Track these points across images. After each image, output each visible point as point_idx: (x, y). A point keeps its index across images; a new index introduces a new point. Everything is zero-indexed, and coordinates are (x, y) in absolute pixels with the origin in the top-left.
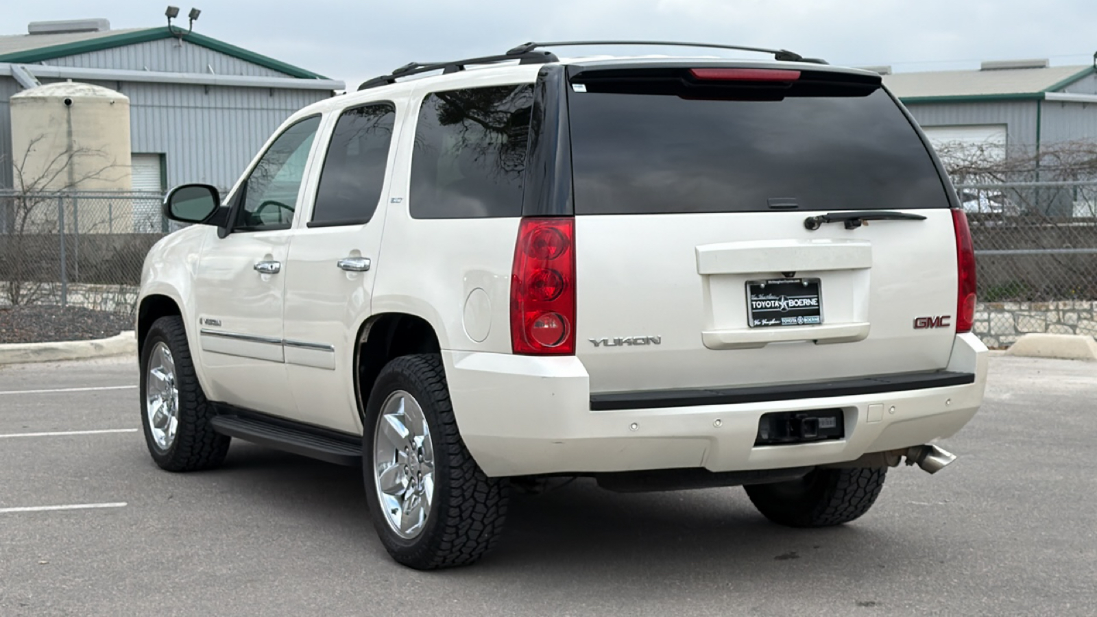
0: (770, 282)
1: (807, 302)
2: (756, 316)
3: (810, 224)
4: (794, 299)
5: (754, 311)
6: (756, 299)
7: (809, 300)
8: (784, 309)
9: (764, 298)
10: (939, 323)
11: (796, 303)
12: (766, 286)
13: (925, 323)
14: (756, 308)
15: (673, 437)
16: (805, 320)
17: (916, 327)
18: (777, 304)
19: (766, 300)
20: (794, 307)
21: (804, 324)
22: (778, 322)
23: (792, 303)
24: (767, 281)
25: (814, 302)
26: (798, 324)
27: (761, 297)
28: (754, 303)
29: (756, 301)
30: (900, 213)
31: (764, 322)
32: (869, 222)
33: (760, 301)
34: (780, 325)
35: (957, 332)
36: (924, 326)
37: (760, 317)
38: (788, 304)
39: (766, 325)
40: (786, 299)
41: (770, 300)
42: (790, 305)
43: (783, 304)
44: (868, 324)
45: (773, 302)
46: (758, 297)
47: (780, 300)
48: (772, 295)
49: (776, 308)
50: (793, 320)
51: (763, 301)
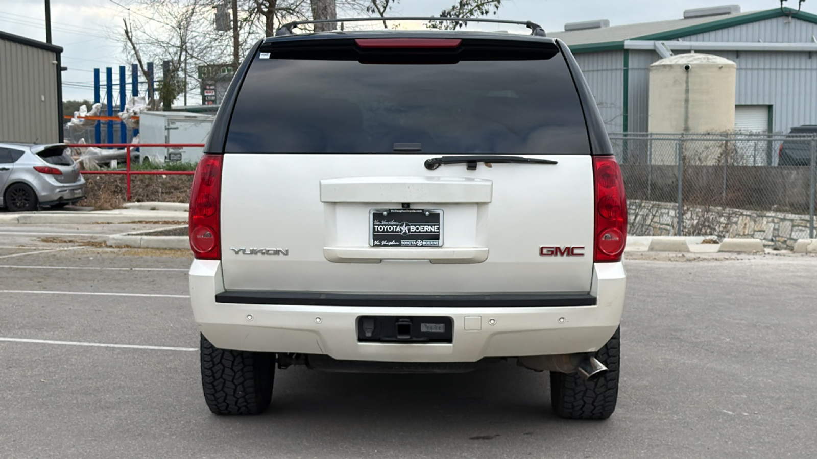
0: (392, 211)
1: (428, 228)
2: (375, 238)
3: (430, 165)
4: (415, 226)
5: (375, 233)
6: (378, 224)
7: (430, 227)
8: (405, 233)
9: (387, 223)
10: (570, 251)
11: (417, 229)
12: (388, 214)
13: (552, 252)
14: (378, 231)
15: (282, 328)
16: (424, 243)
17: (542, 253)
18: (398, 229)
19: (388, 226)
20: (415, 232)
21: (422, 246)
22: (398, 243)
23: (413, 229)
24: (390, 210)
25: (435, 229)
26: (417, 246)
27: (384, 223)
28: (376, 227)
29: (379, 225)
30: (522, 158)
31: (384, 243)
32: (492, 164)
33: (383, 225)
34: (399, 246)
35: (594, 262)
36: (552, 254)
37: (379, 238)
38: (409, 230)
39: (385, 246)
40: (407, 225)
41: (392, 225)
42: (411, 230)
43: (405, 229)
44: (487, 249)
45: (395, 227)
46: (381, 223)
47: (402, 226)
48: (395, 221)
49: (398, 232)
50: (413, 242)
51: (385, 226)
